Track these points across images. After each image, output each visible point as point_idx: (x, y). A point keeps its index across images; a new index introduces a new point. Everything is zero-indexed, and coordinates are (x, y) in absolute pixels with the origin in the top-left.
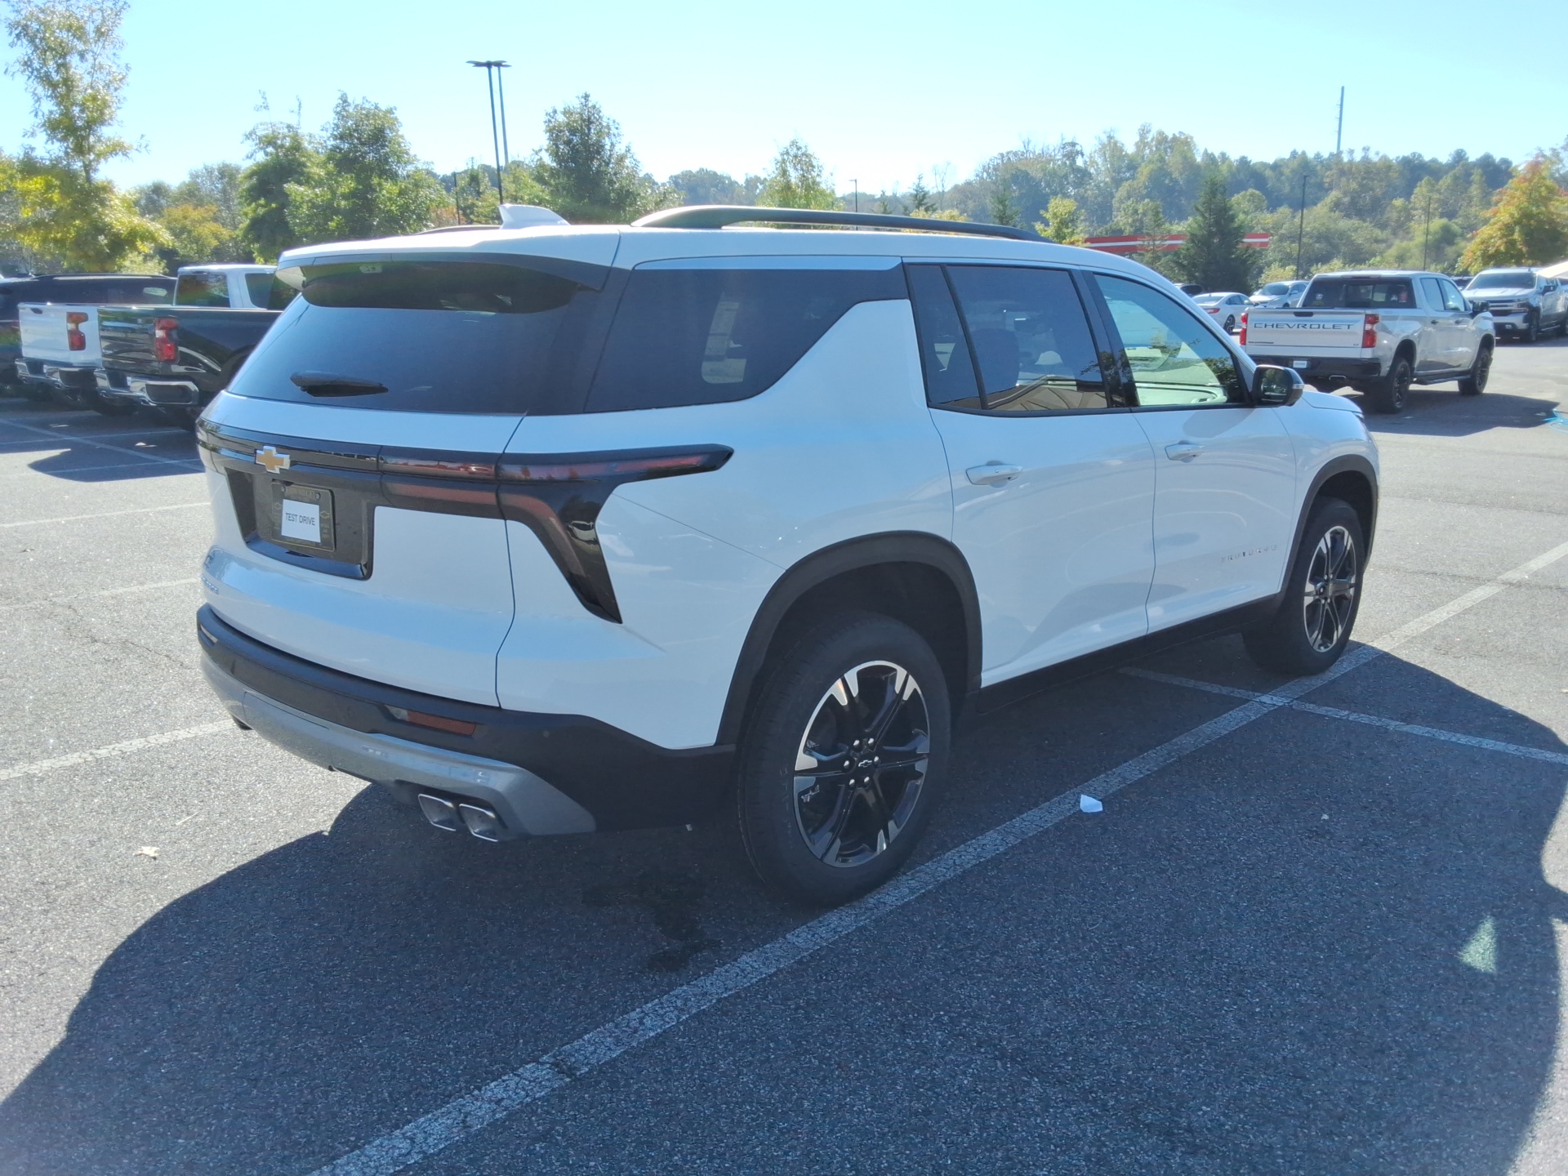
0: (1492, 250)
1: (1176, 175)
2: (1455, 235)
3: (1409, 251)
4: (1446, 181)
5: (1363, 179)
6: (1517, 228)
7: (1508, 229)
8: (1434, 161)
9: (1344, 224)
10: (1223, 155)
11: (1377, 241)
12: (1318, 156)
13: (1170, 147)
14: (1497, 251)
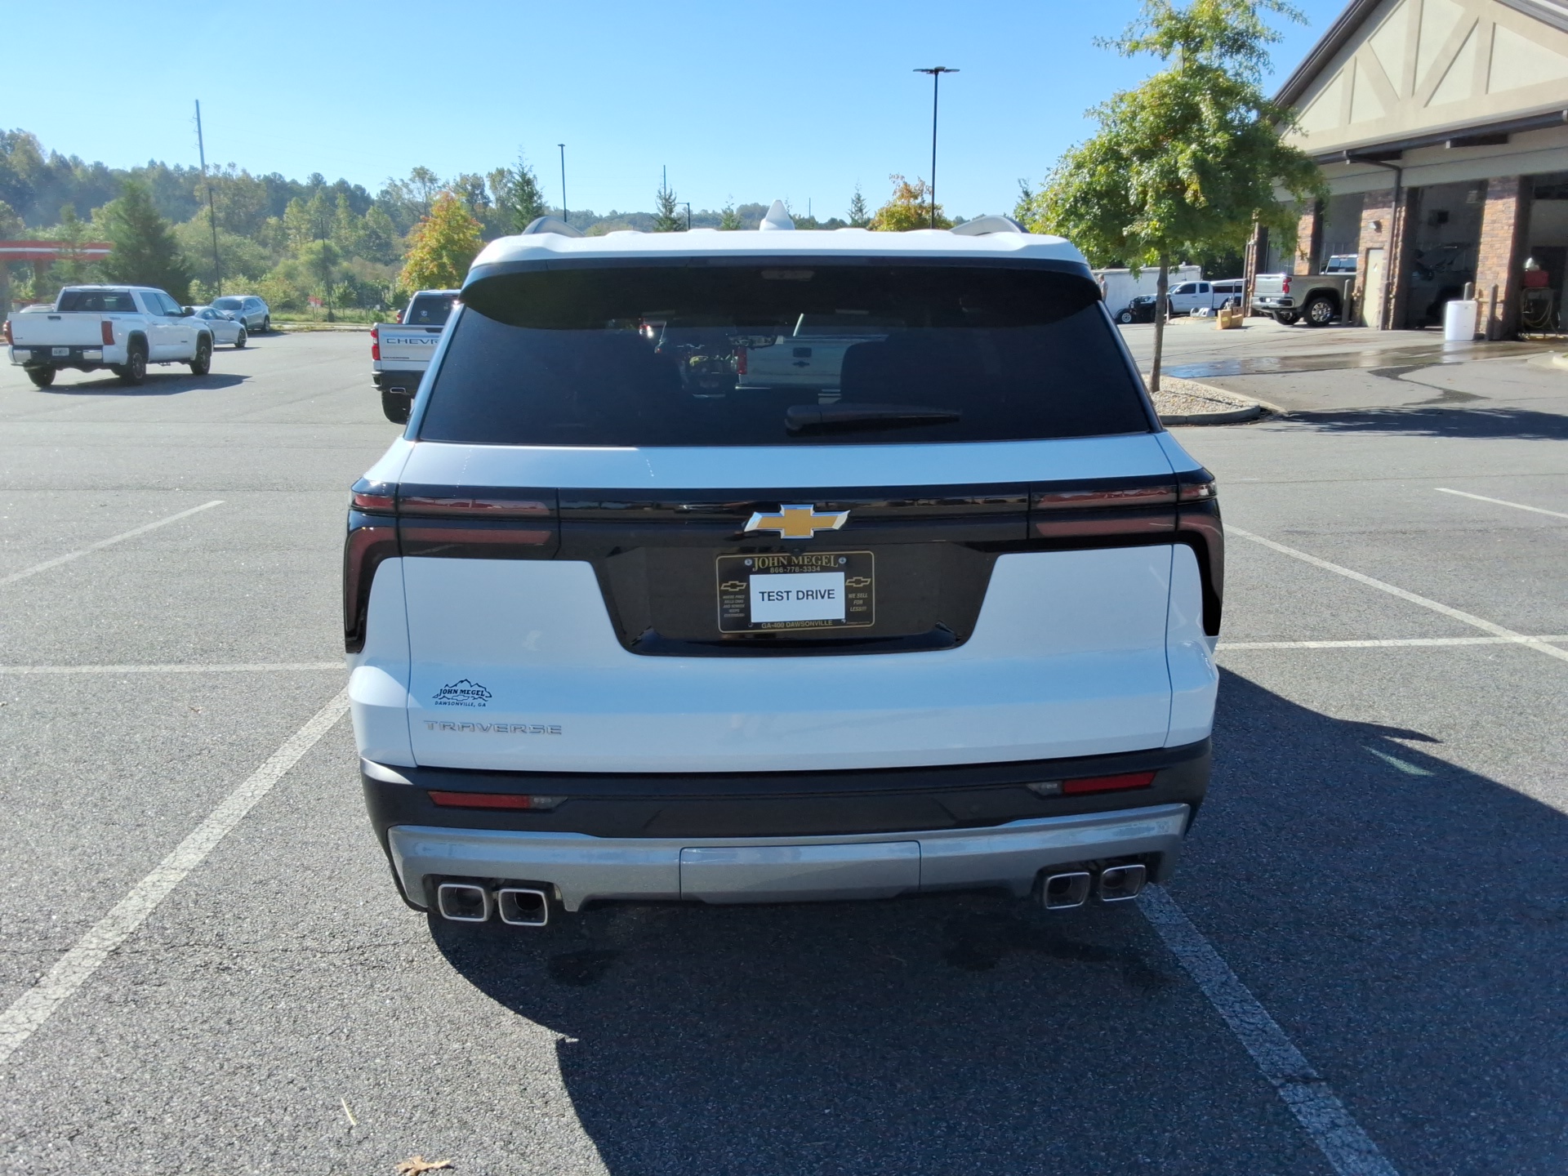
0: (427, 273)
1: (23, 176)
2: (336, 256)
3: (296, 269)
4: (313, 204)
5: (234, 195)
6: (444, 253)
7: (436, 253)
8: (294, 182)
9: (226, 239)
10: (75, 158)
11: (263, 258)
12: (177, 167)
13: (9, 144)
14: (432, 273)
